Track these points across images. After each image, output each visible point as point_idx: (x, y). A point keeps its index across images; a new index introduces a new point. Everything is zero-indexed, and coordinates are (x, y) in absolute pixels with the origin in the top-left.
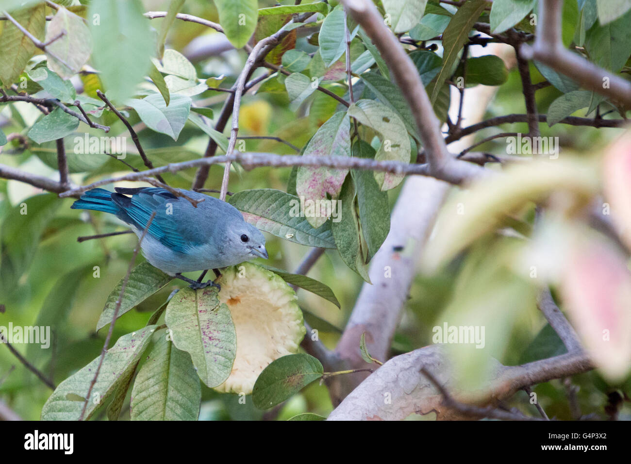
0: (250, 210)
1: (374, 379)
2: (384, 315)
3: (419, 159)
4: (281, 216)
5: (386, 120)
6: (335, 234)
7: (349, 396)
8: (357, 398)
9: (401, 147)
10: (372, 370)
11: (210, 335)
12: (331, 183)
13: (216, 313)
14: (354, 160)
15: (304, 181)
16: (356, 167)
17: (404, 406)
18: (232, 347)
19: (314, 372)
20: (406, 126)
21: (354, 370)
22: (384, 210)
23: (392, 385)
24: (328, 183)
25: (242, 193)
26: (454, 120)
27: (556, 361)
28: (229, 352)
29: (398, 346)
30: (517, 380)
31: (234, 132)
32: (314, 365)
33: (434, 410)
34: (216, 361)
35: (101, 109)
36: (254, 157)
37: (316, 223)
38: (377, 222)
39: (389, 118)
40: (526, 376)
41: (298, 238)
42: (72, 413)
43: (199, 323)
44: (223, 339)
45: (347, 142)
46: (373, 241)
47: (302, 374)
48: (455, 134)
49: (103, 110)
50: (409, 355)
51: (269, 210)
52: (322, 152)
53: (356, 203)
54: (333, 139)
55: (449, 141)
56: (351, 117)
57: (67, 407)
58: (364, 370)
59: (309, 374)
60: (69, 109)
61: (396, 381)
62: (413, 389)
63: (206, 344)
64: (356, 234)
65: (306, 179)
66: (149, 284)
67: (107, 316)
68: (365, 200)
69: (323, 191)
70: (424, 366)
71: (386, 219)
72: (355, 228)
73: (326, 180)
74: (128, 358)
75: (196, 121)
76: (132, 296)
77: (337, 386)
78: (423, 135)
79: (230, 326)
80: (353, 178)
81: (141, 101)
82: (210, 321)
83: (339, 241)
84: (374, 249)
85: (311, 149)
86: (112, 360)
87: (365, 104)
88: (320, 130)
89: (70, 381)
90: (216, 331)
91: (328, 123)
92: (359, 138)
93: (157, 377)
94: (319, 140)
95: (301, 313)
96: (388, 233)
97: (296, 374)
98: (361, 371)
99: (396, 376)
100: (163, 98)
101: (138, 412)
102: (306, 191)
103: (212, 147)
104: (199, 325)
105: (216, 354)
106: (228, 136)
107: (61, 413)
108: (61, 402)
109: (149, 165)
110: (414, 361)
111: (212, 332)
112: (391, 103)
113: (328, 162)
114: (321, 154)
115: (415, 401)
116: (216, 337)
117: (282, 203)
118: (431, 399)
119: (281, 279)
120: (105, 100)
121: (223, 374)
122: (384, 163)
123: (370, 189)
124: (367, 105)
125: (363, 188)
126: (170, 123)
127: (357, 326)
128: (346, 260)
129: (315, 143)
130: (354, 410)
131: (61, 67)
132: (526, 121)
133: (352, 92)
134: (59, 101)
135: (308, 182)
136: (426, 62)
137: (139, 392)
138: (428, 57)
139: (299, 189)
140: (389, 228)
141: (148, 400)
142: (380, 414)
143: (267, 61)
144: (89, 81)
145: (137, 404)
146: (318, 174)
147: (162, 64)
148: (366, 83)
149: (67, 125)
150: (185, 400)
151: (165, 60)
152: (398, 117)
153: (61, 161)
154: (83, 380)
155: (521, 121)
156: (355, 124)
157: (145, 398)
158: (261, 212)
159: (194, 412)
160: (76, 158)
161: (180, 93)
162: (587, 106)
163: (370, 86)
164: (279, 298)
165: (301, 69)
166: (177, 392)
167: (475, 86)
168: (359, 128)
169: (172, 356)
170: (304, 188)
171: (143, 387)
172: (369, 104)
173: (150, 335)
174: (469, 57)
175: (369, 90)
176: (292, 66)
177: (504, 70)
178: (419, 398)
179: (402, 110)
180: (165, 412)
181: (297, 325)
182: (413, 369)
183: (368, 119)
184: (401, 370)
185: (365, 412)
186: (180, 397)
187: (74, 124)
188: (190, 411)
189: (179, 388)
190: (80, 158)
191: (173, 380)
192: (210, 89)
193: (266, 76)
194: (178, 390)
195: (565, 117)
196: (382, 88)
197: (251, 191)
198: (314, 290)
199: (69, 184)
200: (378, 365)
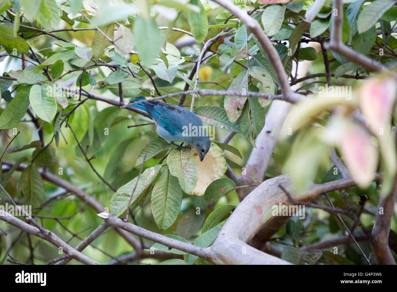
0: (204, 115)
1: (258, 189)
2: (262, 162)
3: (278, 92)
4: (218, 118)
5: (264, 75)
6: (241, 126)
7: (247, 197)
8: (250, 198)
9: (270, 87)
10: (257, 185)
11: (186, 170)
12: (240, 103)
13: (189, 160)
14: (250, 93)
16: (251, 96)
17: (270, 201)
18: (196, 175)
19: (231, 186)
20: (273, 78)
21: (249, 186)
22: (263, 115)
23: (266, 192)
24: (238, 103)
25: (200, 107)
26: (294, 76)
27: (338, 182)
28: (195, 178)
29: (268, 175)
30: (321, 190)
31: (197, 80)
32: (231, 183)
34: (189, 181)
36: (206, 91)
37: (233, 121)
38: (259, 121)
39: (265, 75)
40: (325, 189)
41: (226, 127)
42: (124, 202)
43: (181, 164)
44: (192, 172)
45: (247, 85)
46: (258, 130)
47: (226, 187)
48: (294, 81)
49: (139, 70)
50: (273, 179)
51: (212, 115)
52: (235, 89)
53: (250, 112)
54: (241, 84)
55: (292, 84)
57: (122, 199)
58: (254, 185)
59: (229, 187)
60: (124, 70)
61: (267, 190)
62: (275, 194)
63: (184, 174)
64: (250, 126)
65: (229, 101)
66: (159, 147)
67: (140, 160)
68: (254, 111)
69: (236, 107)
70: (280, 184)
71: (263, 120)
72: (249, 124)
73: (237, 102)
74: (150, 178)
75: (180, 75)
76: (152, 152)
77: (241, 193)
78: (280, 82)
79: (195, 166)
80: (249, 101)
81: (156, 66)
82: (186, 164)
83: (242, 129)
84: (258, 133)
85: (231, 88)
86: (142, 179)
87: (254, 68)
88: (235, 80)
89: (123, 187)
90: (189, 168)
91: (238, 77)
92: (252, 84)
93: (163, 187)
95: (225, 160)
96: (264, 126)
97: (223, 187)
98: (252, 186)
99: (267, 188)
100: (165, 65)
101: (154, 203)
102: (228, 107)
103: (187, 87)
105: (189, 178)
106: (194, 82)
107: (119, 202)
108: (119, 197)
109: (159, 94)
110: (275, 182)
111: (187, 168)
112: (266, 68)
113: (238, 94)
115: (276, 199)
116: (189, 170)
117: (218, 112)
118: (283, 198)
119: (217, 145)
120: (140, 66)
121: (192, 187)
122: (263, 94)
123: (256, 106)
125: (253, 106)
126: (169, 76)
127: (250, 166)
128: (245, 137)
129: (233, 85)
130: (249, 203)
131: (121, 51)
132: (325, 76)
133: (249, 63)
134: (120, 66)
135: (229, 103)
136: (281, 50)
137: (155, 194)
138: (282, 48)
139: (225, 106)
140: (265, 123)
141: (159, 198)
142: (260, 205)
143: (212, 49)
144: (133, 57)
145: (154, 200)
146: (234, 99)
147: (165, 50)
148: (255, 59)
149: (123, 76)
150: (175, 198)
151: (166, 48)
152: (269, 75)
153: (120, 93)
154: (129, 187)
155: (323, 76)
156: (250, 77)
157: (157, 197)
158: (209, 115)
159: (179, 204)
160: (127, 91)
161: (173, 63)
162: (353, 70)
163: (257, 60)
164: (216, 154)
165: (226, 53)
166: (171, 195)
167: (303, 61)
168: (252, 79)
169: (169, 179)
170: (227, 105)
171: (157, 192)
172: (257, 68)
173: (160, 169)
174: (300, 48)
175: (256, 62)
176: (222, 51)
177: (316, 53)
178: (278, 198)
179: (271, 71)
180: (166, 203)
181: (224, 166)
182: (275, 185)
183: (256, 75)
184: (270, 186)
185: (253, 204)
186: (173, 197)
187: (126, 76)
188: (177, 203)
189: (172, 193)
190: (129, 91)
191: (169, 189)
192: (186, 61)
193: (211, 56)
194: (172, 194)
195: (343, 74)
196: (263, 61)
197: (205, 106)
198: (231, 150)
199: (124, 102)
200: (259, 183)
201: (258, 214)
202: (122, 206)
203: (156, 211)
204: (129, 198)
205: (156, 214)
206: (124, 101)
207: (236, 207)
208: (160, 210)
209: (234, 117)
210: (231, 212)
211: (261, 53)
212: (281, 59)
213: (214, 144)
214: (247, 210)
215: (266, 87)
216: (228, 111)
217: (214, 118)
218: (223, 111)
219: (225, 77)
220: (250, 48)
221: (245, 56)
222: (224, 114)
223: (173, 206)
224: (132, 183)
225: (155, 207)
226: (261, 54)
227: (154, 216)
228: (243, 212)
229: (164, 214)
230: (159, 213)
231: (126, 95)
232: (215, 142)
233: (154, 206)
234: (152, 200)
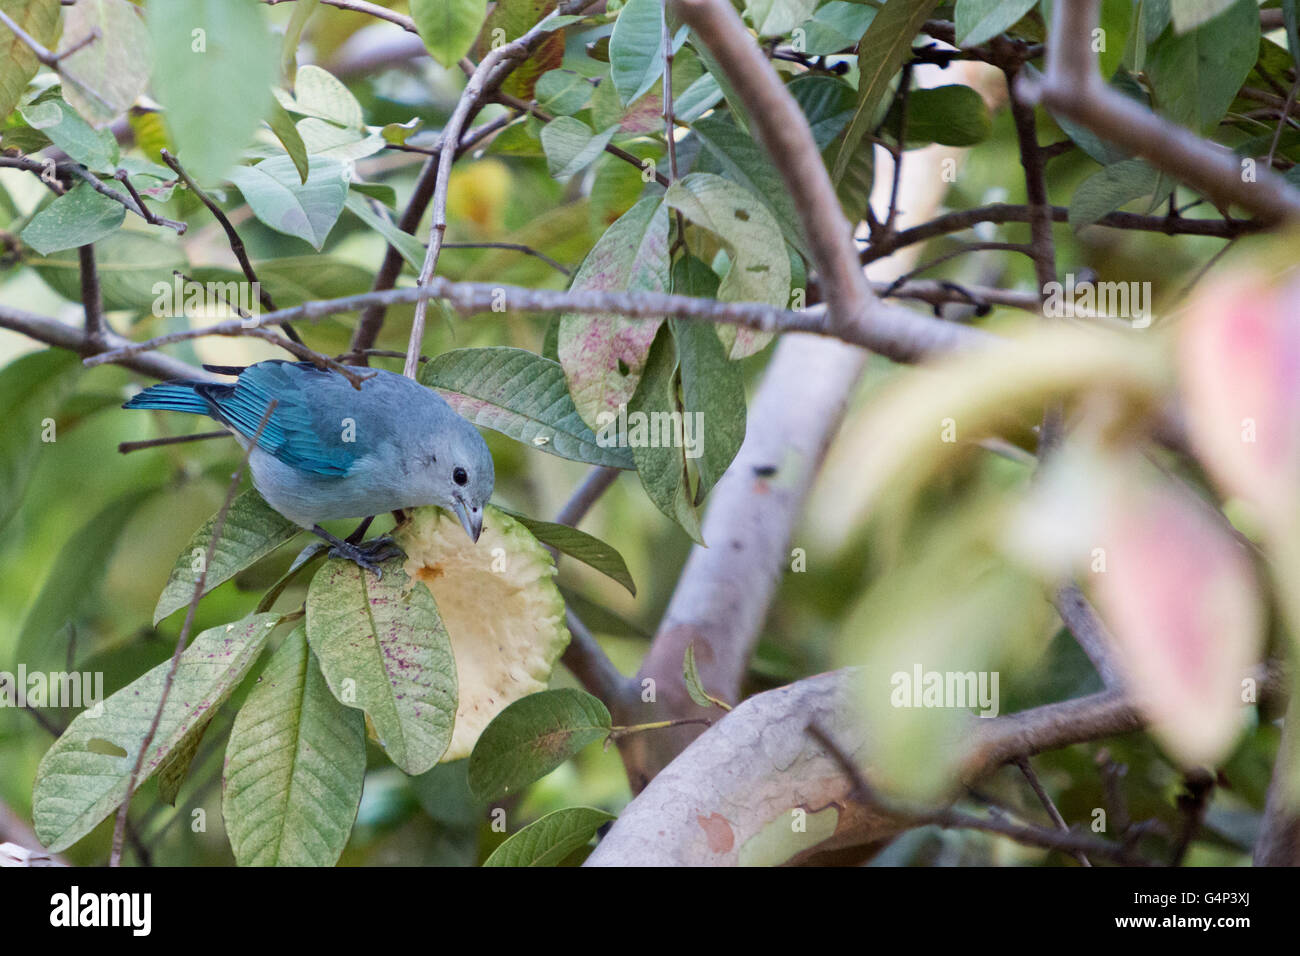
0: (468, 390)
1: (713, 740)
2: (735, 607)
5: (742, 215)
7: (662, 773)
8: (677, 778)
9: (772, 269)
10: (710, 720)
11: (401, 657)
12: (629, 340)
13: (406, 606)
14: (677, 301)
15: (575, 335)
16: (682, 314)
17: (772, 794)
18: (448, 682)
19: (593, 724)
20: (782, 228)
21: (674, 722)
22: (735, 398)
23: (749, 752)
24: (623, 340)
25: (451, 354)
26: (881, 216)
27: (1081, 708)
28: (445, 695)
30: (1001, 744)
31: (436, 233)
32: (592, 712)
33: (833, 804)
34: (418, 714)
35: (170, 186)
36: (477, 292)
38: (718, 422)
39: (749, 212)
40: (1020, 738)
41: (559, 444)
42: (97, 778)
43: (374, 629)
44: (428, 665)
45: (662, 259)
46: (712, 460)
47: (569, 730)
48: (884, 242)
49: (173, 188)
50: (785, 692)
51: (503, 390)
52: (611, 277)
53: (678, 382)
54: (635, 252)
55: (867, 258)
56: (670, 209)
57: (89, 765)
58: (694, 722)
59: (582, 731)
60: (106, 186)
61: (757, 744)
62: (790, 762)
63: (394, 679)
65: (579, 331)
66: (262, 533)
67: (176, 596)
68: (695, 378)
69: (611, 356)
70: (813, 715)
71: (737, 416)
73: (618, 336)
74: (218, 675)
75: (359, 206)
76: (227, 555)
77: (640, 751)
78: (817, 252)
79: (438, 637)
80: (672, 332)
81: (252, 170)
82: (396, 624)
83: (642, 459)
84: (712, 476)
85: (589, 271)
86: (183, 678)
87: (699, 183)
88: (609, 233)
90: (413, 647)
91: (625, 220)
92: (687, 251)
93: (277, 719)
94: (607, 253)
95: (561, 601)
96: (741, 445)
97: (557, 731)
98: (686, 722)
99: (758, 735)
100: (293, 165)
101: (237, 789)
102: (578, 356)
103: (394, 263)
104: (374, 635)
105: (417, 700)
106: (425, 242)
107: (75, 777)
108: (77, 754)
110: (793, 704)
111: (403, 648)
112: (752, 180)
113: (625, 304)
114: (609, 282)
115: (795, 784)
116: (412, 659)
117: (530, 375)
118: (829, 780)
119: (526, 532)
120: (177, 169)
121: (438, 741)
122: (737, 307)
123: (707, 356)
124: (704, 185)
125: (693, 354)
126: (308, 217)
127: (680, 627)
128: (655, 496)
129: (599, 259)
130: (672, 801)
131: (89, 103)
132: (1025, 220)
133: (674, 155)
134: (84, 167)
135: (583, 338)
136: (825, 98)
137: (242, 748)
138: (829, 90)
139: (563, 352)
140: (744, 432)
141: (260, 764)
142: (724, 811)
143: (506, 91)
144: (146, 125)
145: (236, 772)
146: (602, 322)
147: (293, 95)
148: (701, 139)
149: (102, 217)
150: (332, 769)
151: (298, 87)
152: (766, 211)
153: (87, 288)
154: (122, 713)
155: (1015, 219)
156: (679, 224)
157: (252, 762)
158: (487, 392)
159: (351, 796)
160: (119, 280)
161: (329, 156)
162: (1149, 193)
163: (710, 147)
164: (522, 570)
165: (573, 109)
166: (315, 752)
167: (924, 146)
168: (687, 231)
169: (308, 679)
170: (572, 350)
171: (250, 738)
172: (709, 183)
173: (265, 633)
174: (913, 88)
175: (709, 154)
176: (556, 102)
177: (984, 114)
178: (805, 779)
179: (775, 197)
180: (289, 792)
181: (554, 625)
182: (793, 720)
183: (706, 213)
184: (768, 724)
185: (695, 806)
186: (323, 765)
187: (115, 215)
188: (341, 794)
189: (320, 745)
190: (127, 280)
191: (307, 727)
192: (389, 147)
193: (502, 123)
194: (318, 749)
195: (1105, 213)
196: (735, 150)
197: (470, 351)
198: (588, 556)
199: (104, 334)
200: (721, 712)
201: (716, 850)
202: (91, 796)
203: (244, 825)
204: (125, 765)
205: (243, 839)
206: (103, 329)
207: (616, 818)
208: (263, 822)
209: (604, 404)
210: (593, 840)
211: (730, 114)
212: (819, 142)
213: (512, 526)
214: (662, 833)
215: (749, 269)
216: (576, 375)
217: (508, 404)
218: (550, 370)
219: (566, 216)
220: (682, 89)
221: (659, 124)
222: (554, 386)
223: (321, 805)
224: (137, 693)
225: (242, 807)
226: (729, 118)
227: (235, 848)
228: (646, 842)
229: (279, 841)
230: (256, 837)
231: (113, 296)
232: (517, 518)
233: (236, 803)
234: (226, 773)
